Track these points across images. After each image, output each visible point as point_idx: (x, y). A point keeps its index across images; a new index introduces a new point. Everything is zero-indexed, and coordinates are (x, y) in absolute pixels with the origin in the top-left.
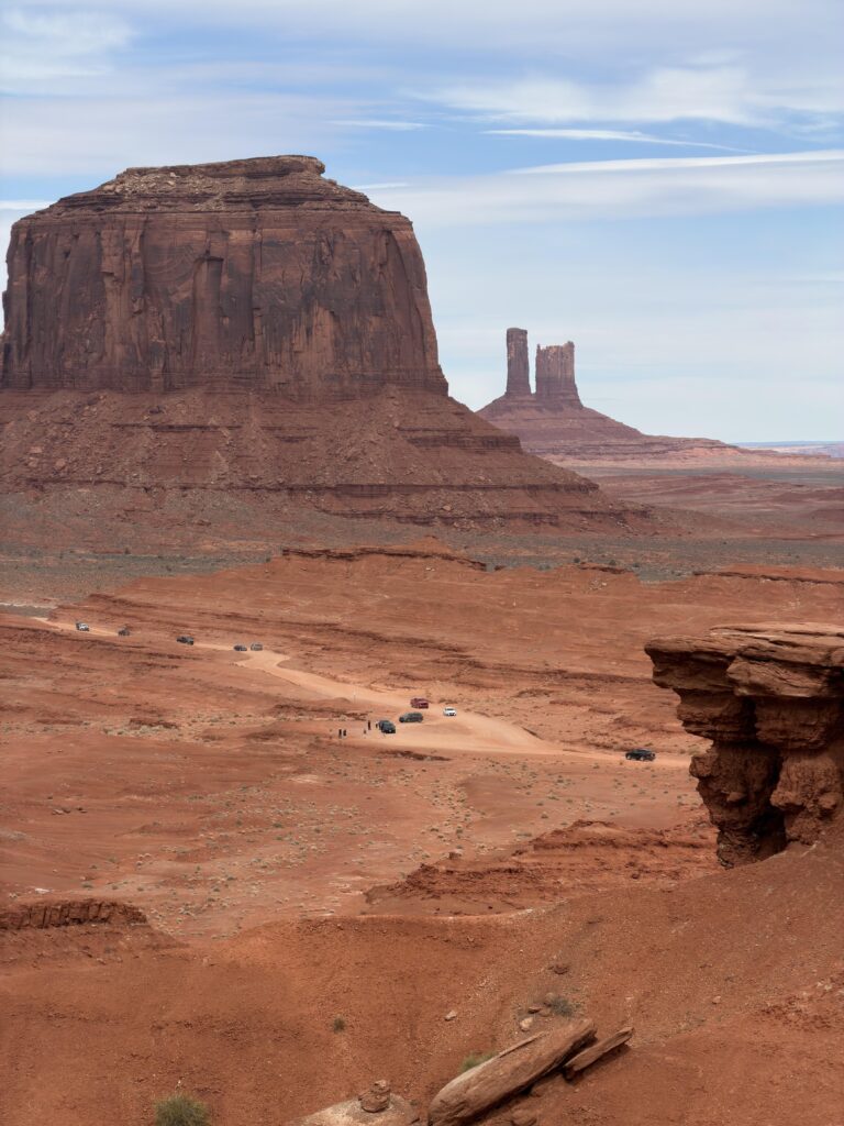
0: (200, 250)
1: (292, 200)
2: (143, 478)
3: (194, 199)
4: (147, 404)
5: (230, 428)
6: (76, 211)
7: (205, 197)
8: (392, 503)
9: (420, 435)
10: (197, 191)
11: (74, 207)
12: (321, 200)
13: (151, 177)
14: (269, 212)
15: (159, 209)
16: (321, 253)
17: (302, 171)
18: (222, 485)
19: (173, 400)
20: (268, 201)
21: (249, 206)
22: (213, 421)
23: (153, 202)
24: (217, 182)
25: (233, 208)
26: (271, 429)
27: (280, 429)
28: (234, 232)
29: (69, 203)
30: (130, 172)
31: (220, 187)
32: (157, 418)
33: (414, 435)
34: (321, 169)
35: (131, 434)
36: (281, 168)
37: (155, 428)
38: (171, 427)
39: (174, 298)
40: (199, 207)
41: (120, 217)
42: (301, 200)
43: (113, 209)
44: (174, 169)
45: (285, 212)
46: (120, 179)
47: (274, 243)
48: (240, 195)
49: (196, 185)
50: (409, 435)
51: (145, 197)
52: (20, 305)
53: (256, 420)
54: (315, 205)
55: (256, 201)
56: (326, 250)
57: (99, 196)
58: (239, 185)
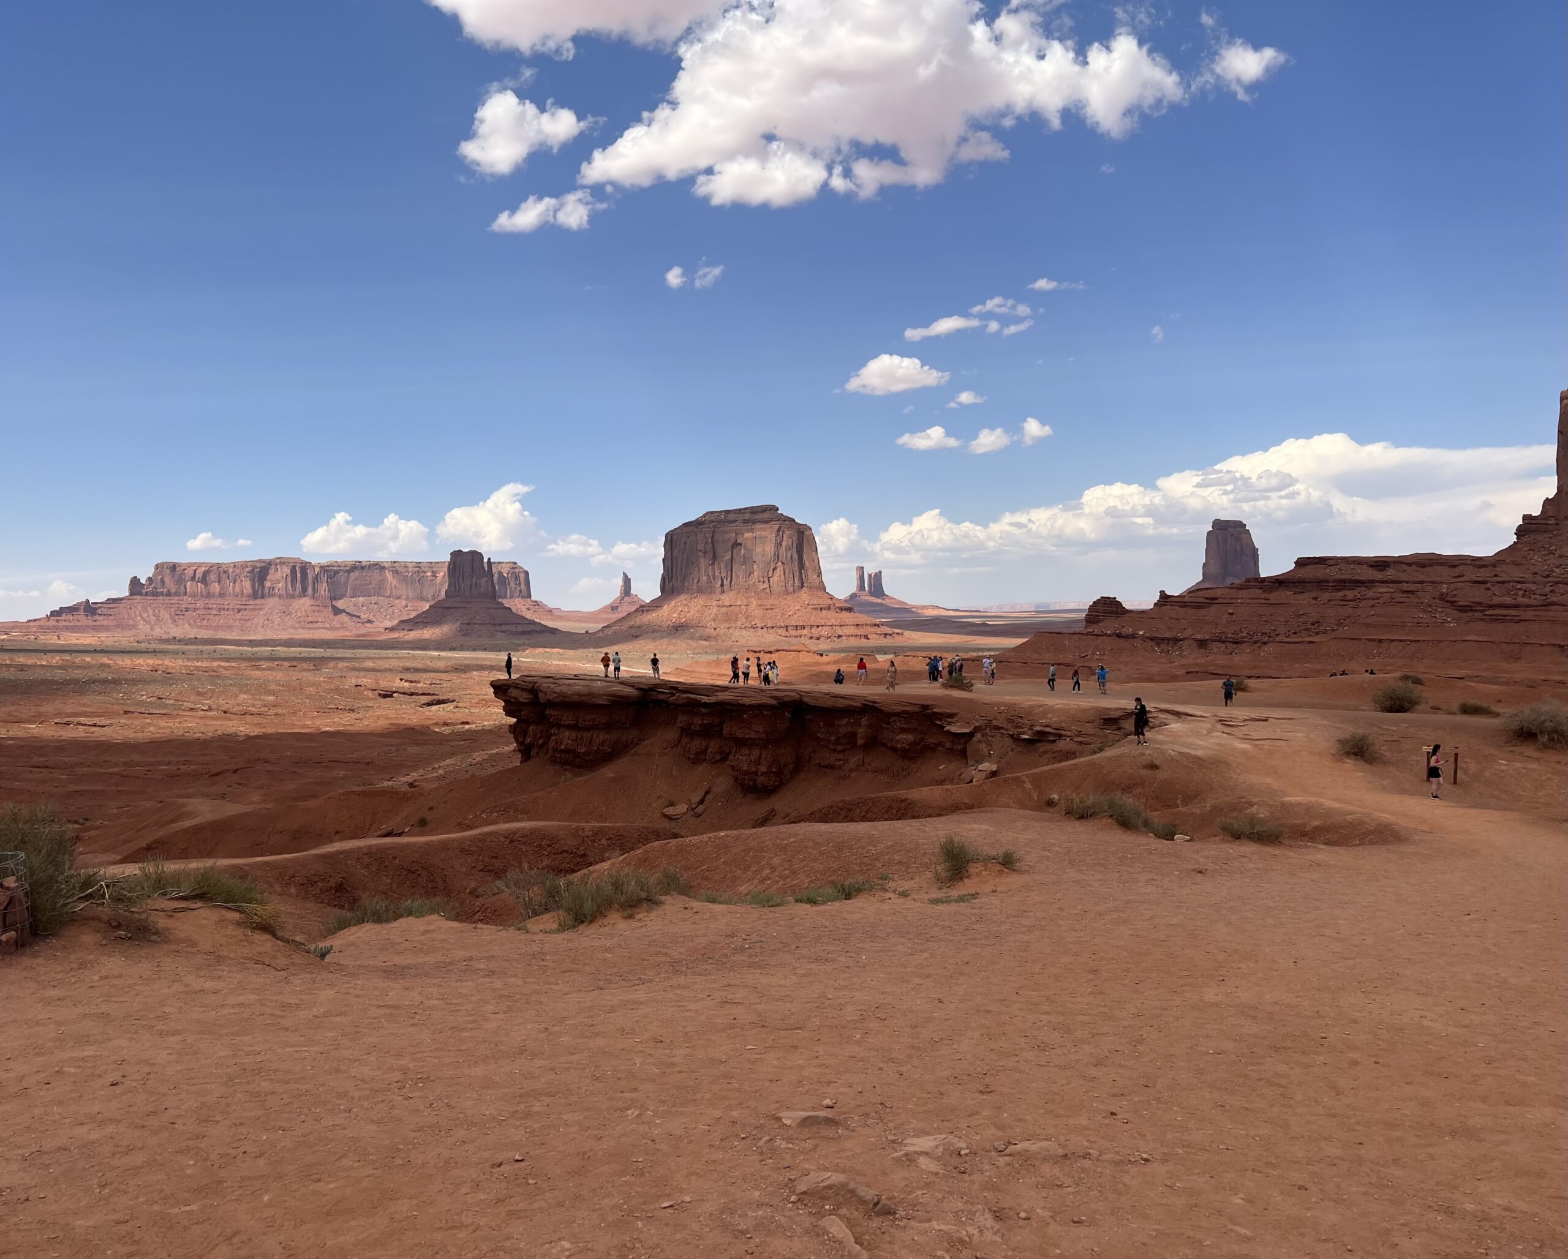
0: (734, 541)
1: (767, 521)
2: (714, 625)
3: (732, 522)
4: (715, 597)
5: (745, 605)
6: (688, 527)
7: (735, 521)
8: (805, 632)
9: (816, 605)
10: (731, 519)
12: (778, 520)
13: (715, 514)
14: (759, 526)
15: (718, 525)
17: (770, 510)
18: (743, 627)
19: (724, 595)
20: (759, 522)
21: (752, 523)
22: (739, 603)
23: (716, 523)
24: (738, 515)
25: (746, 524)
26: (760, 605)
27: (764, 605)
28: (746, 534)
29: (686, 525)
30: (708, 513)
31: (739, 517)
32: (718, 602)
33: (814, 606)
34: (778, 509)
35: (709, 608)
36: (763, 509)
37: (718, 606)
38: (724, 605)
39: (724, 558)
40: (733, 525)
41: (704, 529)
42: (771, 520)
43: (701, 526)
44: (723, 511)
45: (765, 526)
46: (704, 515)
47: (760, 538)
48: (748, 520)
49: (731, 517)
50: (812, 606)
51: (713, 522)
52: (669, 563)
53: (754, 603)
54: (776, 522)
55: (754, 522)
57: (696, 522)
58: (747, 516)
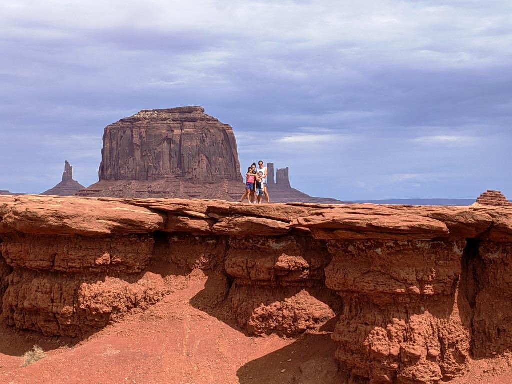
0: (164, 136)
1: (194, 120)
4: (147, 185)
5: (173, 192)
6: (125, 124)
7: (166, 119)
9: (234, 195)
10: (164, 117)
11: (124, 122)
12: (203, 120)
13: (149, 113)
14: (187, 124)
16: (203, 137)
17: (197, 111)
19: (156, 183)
21: (180, 122)
22: (168, 190)
23: (150, 121)
24: (171, 114)
25: (175, 123)
26: (186, 193)
27: (190, 193)
28: (175, 130)
29: (123, 121)
30: (142, 111)
31: (171, 116)
32: (150, 189)
33: (232, 195)
34: (203, 111)
35: (142, 194)
36: (190, 110)
38: (154, 192)
39: (156, 151)
40: (164, 122)
41: (139, 125)
42: (197, 121)
43: (137, 123)
45: (192, 124)
47: (188, 134)
48: (177, 119)
49: (163, 115)
50: (230, 195)
51: (147, 119)
52: (107, 153)
55: (182, 121)
56: (205, 136)
57: (132, 119)
58: (177, 116)
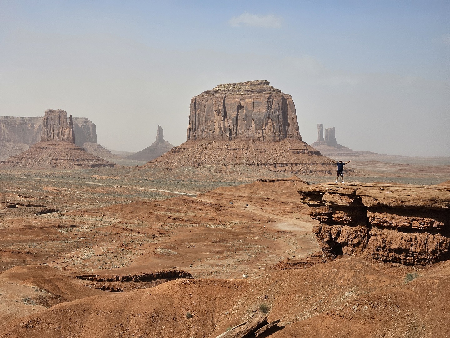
0: (238, 104)
1: (261, 91)
2: (224, 162)
3: (237, 91)
4: (225, 143)
5: (246, 149)
6: (207, 95)
7: (239, 91)
8: (287, 168)
9: (295, 150)
10: (237, 89)
12: (269, 91)
13: (226, 86)
14: (256, 94)
15: (228, 94)
17: (264, 84)
18: (245, 163)
19: (232, 142)
21: (251, 93)
23: (226, 92)
24: (242, 87)
25: (247, 93)
26: (257, 149)
27: (259, 149)
28: (247, 100)
30: (220, 85)
32: (228, 147)
34: (268, 83)
35: (221, 151)
36: (259, 83)
37: (227, 149)
38: (231, 149)
39: (232, 116)
40: (238, 93)
41: (218, 96)
42: (264, 91)
43: (216, 94)
44: (232, 84)
46: (218, 87)
47: (257, 102)
48: (248, 90)
49: (237, 88)
50: (292, 151)
52: (193, 119)
53: (252, 147)
54: (267, 92)
57: (213, 91)
58: (248, 88)
